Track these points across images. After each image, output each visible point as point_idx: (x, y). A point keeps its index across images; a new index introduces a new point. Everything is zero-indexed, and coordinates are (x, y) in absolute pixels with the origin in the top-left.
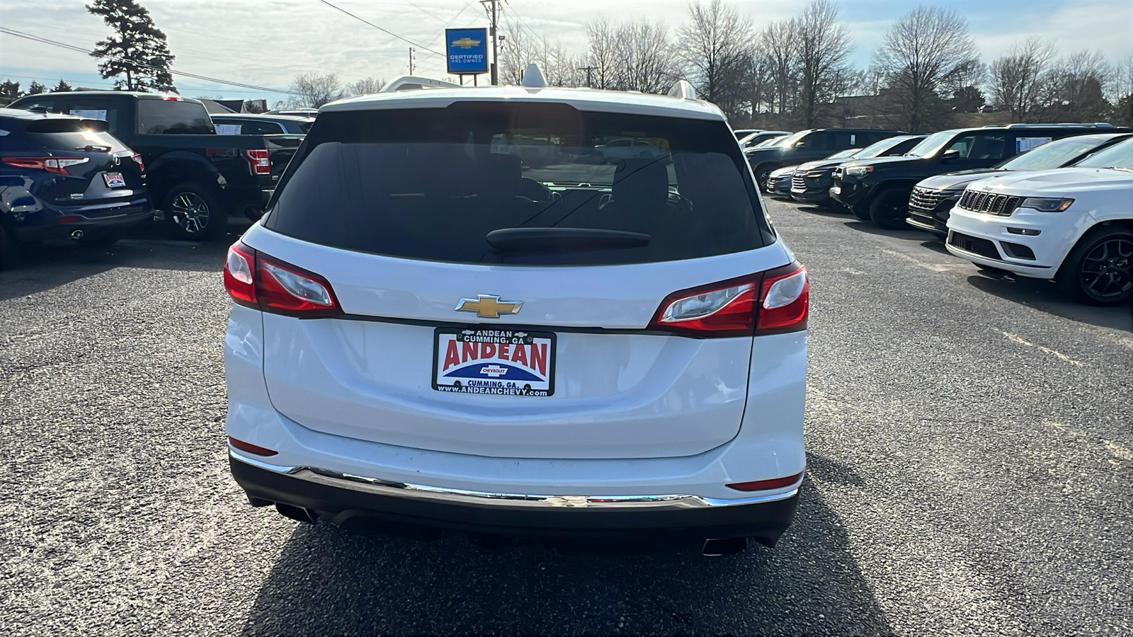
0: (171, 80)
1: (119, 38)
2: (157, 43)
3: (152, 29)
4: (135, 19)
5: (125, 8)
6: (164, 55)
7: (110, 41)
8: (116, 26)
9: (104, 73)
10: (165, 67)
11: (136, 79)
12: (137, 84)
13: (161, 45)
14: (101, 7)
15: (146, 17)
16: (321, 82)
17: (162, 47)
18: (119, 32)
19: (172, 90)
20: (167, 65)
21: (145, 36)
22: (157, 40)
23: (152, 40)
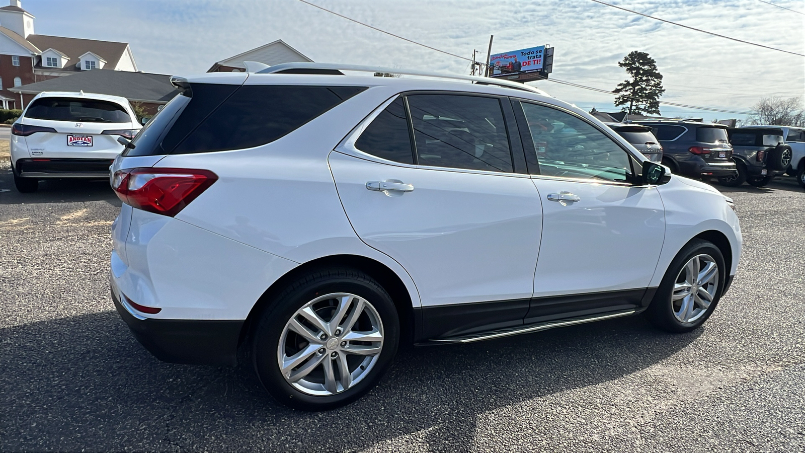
0: (658, 106)
1: (632, 80)
2: (655, 82)
3: (655, 72)
4: (646, 67)
5: (641, 61)
6: (658, 90)
7: (625, 83)
8: (632, 73)
9: (617, 103)
10: (656, 97)
11: (636, 106)
12: (635, 109)
13: (658, 83)
14: (627, 62)
15: (654, 65)
16: (781, 104)
17: (659, 84)
18: (633, 76)
19: (656, 113)
20: (658, 96)
21: (650, 78)
22: (656, 80)
23: (653, 80)
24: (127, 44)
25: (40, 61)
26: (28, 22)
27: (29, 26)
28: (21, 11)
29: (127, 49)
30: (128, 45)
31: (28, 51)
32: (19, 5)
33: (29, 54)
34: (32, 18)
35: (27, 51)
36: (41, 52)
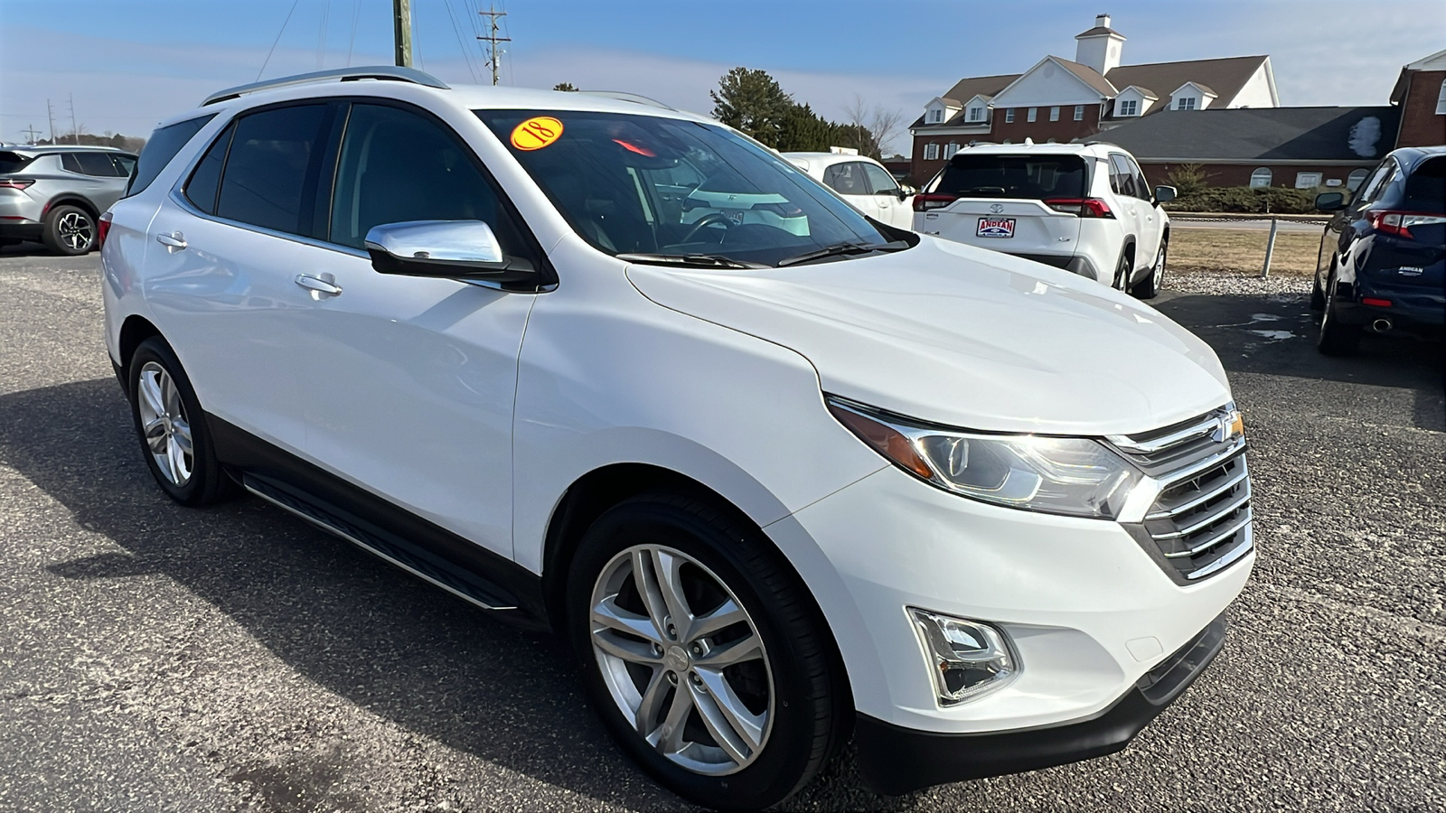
24: (1265, 57)
25: (1112, 110)
26: (1114, 49)
27: (1113, 55)
28: (1107, 32)
29: (1265, 65)
30: (1268, 58)
31: (1097, 95)
32: (1107, 23)
33: (1099, 99)
34: (1121, 40)
35: (1095, 93)
36: (1117, 92)
